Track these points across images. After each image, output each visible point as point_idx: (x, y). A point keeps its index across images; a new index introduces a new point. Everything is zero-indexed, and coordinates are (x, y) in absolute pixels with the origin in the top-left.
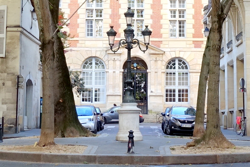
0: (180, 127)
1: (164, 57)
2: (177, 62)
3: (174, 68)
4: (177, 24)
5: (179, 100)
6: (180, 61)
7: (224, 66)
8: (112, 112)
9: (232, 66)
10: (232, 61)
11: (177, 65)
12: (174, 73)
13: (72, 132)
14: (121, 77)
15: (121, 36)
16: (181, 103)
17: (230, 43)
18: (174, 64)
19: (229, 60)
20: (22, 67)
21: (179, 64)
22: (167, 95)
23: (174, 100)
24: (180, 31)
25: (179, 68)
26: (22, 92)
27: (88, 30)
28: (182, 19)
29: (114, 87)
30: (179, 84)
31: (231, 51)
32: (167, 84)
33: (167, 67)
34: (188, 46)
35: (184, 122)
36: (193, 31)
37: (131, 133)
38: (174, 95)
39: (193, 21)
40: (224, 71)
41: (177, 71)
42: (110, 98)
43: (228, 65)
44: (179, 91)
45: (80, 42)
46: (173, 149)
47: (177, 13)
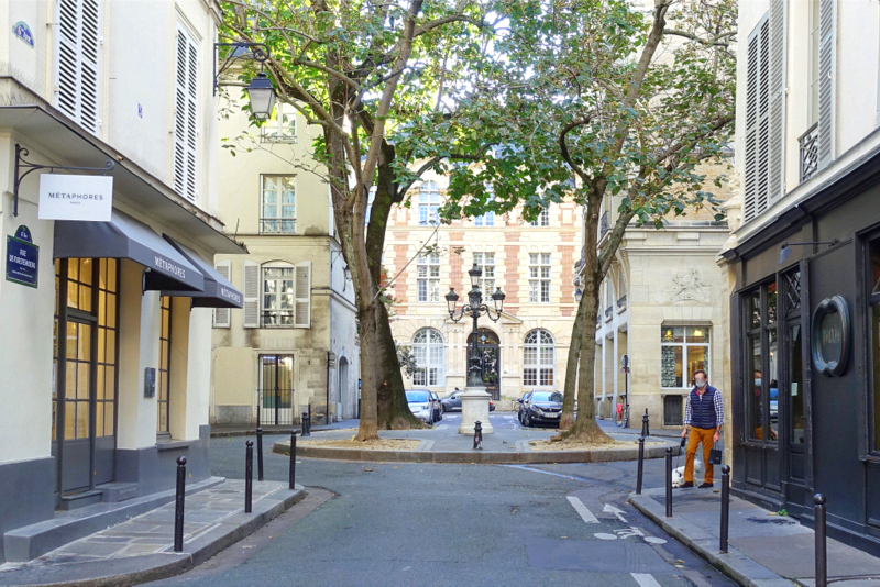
0: (542, 417)
1: (522, 328)
2: (539, 334)
3: (535, 342)
4: (539, 285)
5: (542, 383)
6: (543, 333)
7: (601, 340)
8: (453, 398)
9: (612, 340)
10: (612, 333)
11: (539, 339)
12: (535, 349)
13: (401, 423)
14: (465, 353)
15: (465, 301)
16: (544, 387)
17: (610, 309)
18: (535, 337)
19: (608, 332)
20: (333, 341)
21: (542, 337)
22: (525, 377)
23: (535, 383)
24: (543, 294)
25: (542, 342)
26: (334, 372)
27: (420, 294)
28: (545, 278)
29: (455, 366)
30: (542, 362)
32: (525, 362)
33: (526, 341)
34: (553, 314)
35: (547, 411)
36: (560, 294)
38: (535, 377)
39: (560, 282)
40: (601, 346)
41: (538, 345)
42: (450, 379)
43: (607, 338)
44: (542, 371)
45: (410, 308)
46: (533, 444)
47: (539, 272)
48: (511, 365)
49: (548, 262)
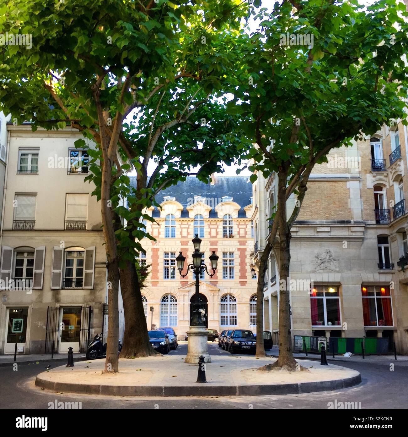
1: (220, 293)
3: (227, 301)
4: (228, 270)
5: (231, 324)
6: (231, 295)
12: (227, 305)
14: (189, 308)
16: (232, 326)
18: (227, 298)
21: (231, 298)
22: (222, 320)
23: (227, 324)
24: (230, 274)
25: (230, 301)
27: (165, 274)
28: (231, 266)
29: (184, 315)
30: (231, 312)
32: (222, 312)
33: (222, 300)
34: (236, 285)
38: (227, 320)
39: (239, 267)
42: (181, 323)
44: (231, 317)
45: (160, 282)
47: (228, 262)
48: (214, 314)
49: (233, 257)
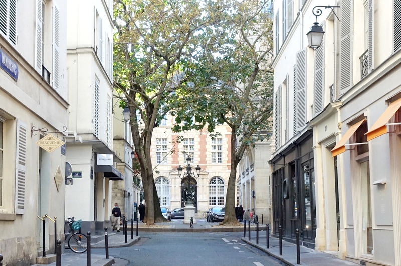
0: (217, 219)
1: (208, 176)
2: (216, 179)
3: (215, 183)
4: (217, 155)
5: (218, 204)
6: (218, 179)
7: (244, 183)
8: (175, 212)
9: (249, 183)
10: (249, 180)
11: (216, 182)
12: (215, 187)
14: (180, 190)
16: (220, 206)
17: (248, 169)
18: (215, 181)
20: (125, 186)
21: (218, 181)
22: (210, 201)
23: (215, 204)
24: (218, 159)
25: (218, 183)
26: (126, 200)
27: (158, 160)
28: (219, 151)
29: (175, 196)
30: (218, 194)
31: (248, 174)
32: (210, 194)
33: (210, 183)
35: (219, 216)
36: (227, 159)
37: (192, 218)
38: (215, 201)
39: (227, 153)
41: (216, 185)
42: (173, 203)
44: (218, 198)
47: (217, 148)
48: (203, 195)
49: (221, 143)
